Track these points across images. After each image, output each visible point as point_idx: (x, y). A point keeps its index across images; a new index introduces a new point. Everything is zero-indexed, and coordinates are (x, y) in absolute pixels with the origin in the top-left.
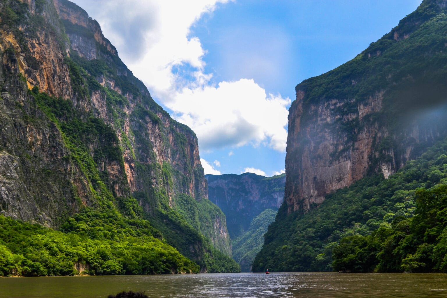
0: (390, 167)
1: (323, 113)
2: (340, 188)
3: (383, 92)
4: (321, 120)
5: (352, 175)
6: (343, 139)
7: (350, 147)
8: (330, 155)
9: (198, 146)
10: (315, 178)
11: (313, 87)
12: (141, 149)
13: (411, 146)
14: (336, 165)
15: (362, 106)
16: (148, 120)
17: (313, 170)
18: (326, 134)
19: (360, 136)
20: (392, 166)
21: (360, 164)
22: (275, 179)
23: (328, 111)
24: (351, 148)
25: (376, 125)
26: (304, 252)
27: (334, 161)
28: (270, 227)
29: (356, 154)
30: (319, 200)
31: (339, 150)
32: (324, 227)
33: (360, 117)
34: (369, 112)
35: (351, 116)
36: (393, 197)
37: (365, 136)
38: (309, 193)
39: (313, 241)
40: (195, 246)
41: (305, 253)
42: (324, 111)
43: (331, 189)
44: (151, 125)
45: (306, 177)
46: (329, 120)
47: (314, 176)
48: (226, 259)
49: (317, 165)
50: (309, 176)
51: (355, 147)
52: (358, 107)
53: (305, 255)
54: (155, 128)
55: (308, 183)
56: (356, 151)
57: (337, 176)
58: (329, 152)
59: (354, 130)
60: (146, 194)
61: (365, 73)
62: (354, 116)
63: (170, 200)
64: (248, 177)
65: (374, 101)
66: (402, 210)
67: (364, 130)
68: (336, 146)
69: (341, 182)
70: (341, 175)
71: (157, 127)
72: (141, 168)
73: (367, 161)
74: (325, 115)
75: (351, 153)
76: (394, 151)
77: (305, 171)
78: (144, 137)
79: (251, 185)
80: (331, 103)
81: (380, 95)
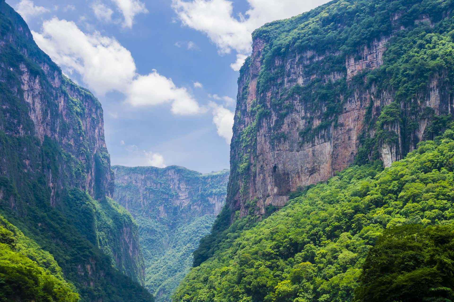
0: (394, 151)
1: (292, 71)
2: (311, 183)
3: (384, 41)
4: (289, 81)
5: (332, 165)
6: (321, 110)
7: (331, 122)
8: (300, 134)
9: (103, 121)
10: (275, 167)
11: (279, 34)
12: (8, 112)
13: (426, 121)
14: (308, 149)
15: (352, 61)
16: (22, 70)
17: (273, 156)
18: (295, 102)
19: (348, 106)
20: (396, 149)
21: (346, 148)
22: (213, 176)
23: (301, 67)
24: (333, 124)
25: (373, 89)
26: (256, 278)
27: (306, 143)
28: (202, 241)
29: (340, 132)
30: (279, 202)
31: (314, 127)
32: (290, 239)
33: (348, 77)
34: (362, 70)
35: (334, 76)
36: (402, 194)
37: (354, 106)
38: (266, 190)
39: (272, 261)
40: (86, 265)
41: (258, 280)
42: (294, 68)
43: (299, 185)
44: (28, 77)
45: (261, 166)
46: (300, 81)
47: (274, 165)
48: (134, 287)
49: (278, 149)
50: (266, 165)
51: (339, 122)
52: (345, 62)
53: (258, 283)
54: (34, 82)
55: (264, 175)
56: (339, 128)
57: (308, 166)
58: (298, 129)
59: (338, 98)
60: (12, 181)
61: (358, 14)
62: (338, 77)
63: (52, 194)
64: (174, 172)
65: (371, 54)
66: (417, 214)
67: (354, 96)
68: (310, 121)
69: (315, 174)
70: (316, 164)
71: (37, 81)
72: (7, 142)
73: (356, 144)
74: (295, 73)
75: (331, 131)
76: (400, 127)
77: (260, 157)
78: (15, 94)
79: (179, 184)
80: (305, 55)
81: (381, 45)
